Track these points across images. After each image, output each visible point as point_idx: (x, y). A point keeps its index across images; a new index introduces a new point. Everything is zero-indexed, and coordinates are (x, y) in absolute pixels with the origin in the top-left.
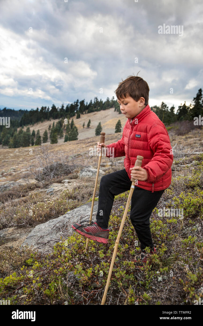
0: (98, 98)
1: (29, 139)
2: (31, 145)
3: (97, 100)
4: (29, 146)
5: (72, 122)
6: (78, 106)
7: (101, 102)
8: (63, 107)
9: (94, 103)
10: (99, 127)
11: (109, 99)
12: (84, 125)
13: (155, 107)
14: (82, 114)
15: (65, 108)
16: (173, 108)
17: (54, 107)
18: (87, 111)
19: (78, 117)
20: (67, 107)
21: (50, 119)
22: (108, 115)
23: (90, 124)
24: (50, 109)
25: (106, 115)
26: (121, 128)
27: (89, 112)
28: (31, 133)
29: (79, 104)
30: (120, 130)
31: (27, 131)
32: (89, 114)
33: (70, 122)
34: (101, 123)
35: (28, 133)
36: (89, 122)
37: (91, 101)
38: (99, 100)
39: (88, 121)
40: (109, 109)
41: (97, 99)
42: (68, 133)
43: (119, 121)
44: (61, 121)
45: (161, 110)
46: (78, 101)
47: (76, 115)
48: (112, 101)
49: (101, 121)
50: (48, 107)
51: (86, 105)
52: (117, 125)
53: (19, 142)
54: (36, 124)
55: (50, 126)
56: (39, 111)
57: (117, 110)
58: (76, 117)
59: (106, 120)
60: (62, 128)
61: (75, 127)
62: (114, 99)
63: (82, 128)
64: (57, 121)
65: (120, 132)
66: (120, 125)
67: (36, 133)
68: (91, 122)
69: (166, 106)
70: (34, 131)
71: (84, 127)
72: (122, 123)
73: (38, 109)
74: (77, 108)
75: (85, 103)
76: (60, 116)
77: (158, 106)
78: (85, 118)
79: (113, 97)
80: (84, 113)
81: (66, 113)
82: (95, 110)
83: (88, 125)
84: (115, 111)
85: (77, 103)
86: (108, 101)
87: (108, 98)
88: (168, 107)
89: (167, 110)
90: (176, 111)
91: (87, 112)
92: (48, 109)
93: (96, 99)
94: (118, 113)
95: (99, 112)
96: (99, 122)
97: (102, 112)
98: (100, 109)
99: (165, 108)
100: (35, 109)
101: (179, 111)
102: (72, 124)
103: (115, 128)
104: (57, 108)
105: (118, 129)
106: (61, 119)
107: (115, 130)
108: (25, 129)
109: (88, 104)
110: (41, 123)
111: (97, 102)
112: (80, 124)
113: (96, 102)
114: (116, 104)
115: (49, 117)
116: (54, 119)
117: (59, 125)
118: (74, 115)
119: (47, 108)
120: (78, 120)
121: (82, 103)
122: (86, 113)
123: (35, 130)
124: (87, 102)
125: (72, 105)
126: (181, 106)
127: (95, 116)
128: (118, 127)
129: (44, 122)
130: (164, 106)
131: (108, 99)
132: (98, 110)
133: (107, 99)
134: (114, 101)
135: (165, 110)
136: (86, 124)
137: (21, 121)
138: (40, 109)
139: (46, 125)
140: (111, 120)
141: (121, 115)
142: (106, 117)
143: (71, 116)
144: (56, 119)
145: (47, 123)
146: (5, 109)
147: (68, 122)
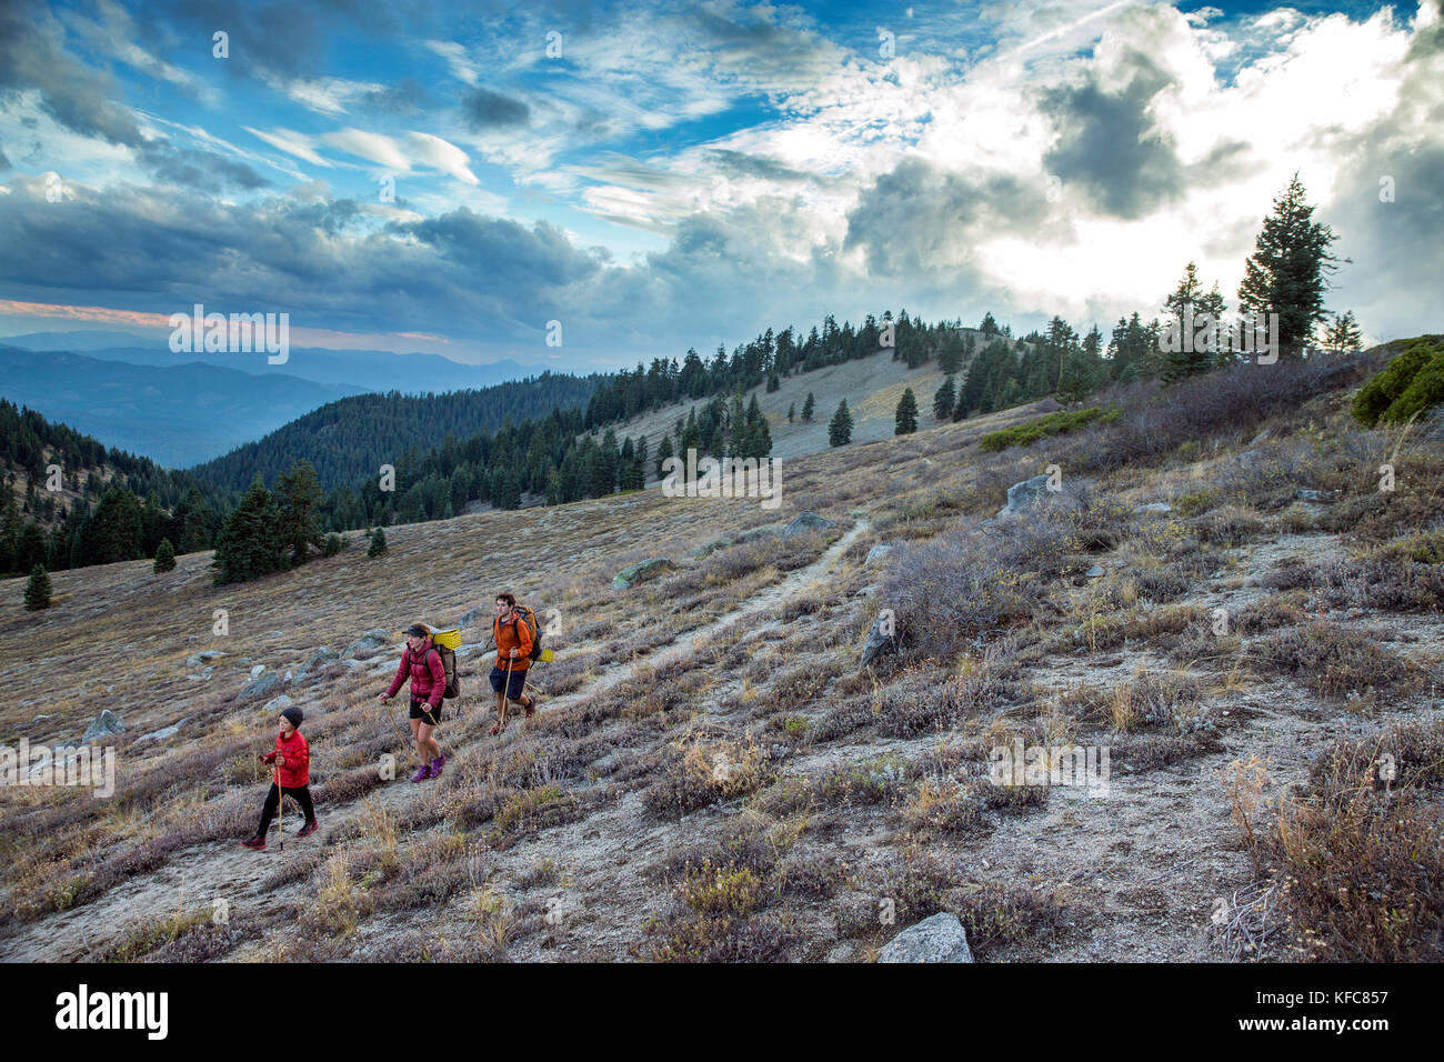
0: (836, 320)
1: (613, 469)
2: (617, 488)
3: (833, 328)
4: (612, 492)
5: (753, 404)
6: (771, 350)
7: (848, 332)
8: (722, 355)
9: (825, 336)
10: (842, 418)
11: (872, 321)
12: (791, 415)
13: (1033, 338)
14: (786, 374)
15: (728, 360)
16: (1094, 338)
17: (693, 361)
18: (801, 365)
19: (774, 386)
20: (736, 357)
21: (682, 398)
22: (873, 375)
23: (814, 408)
24: (682, 365)
25: (866, 374)
26: (916, 418)
27: (807, 369)
28: (621, 448)
29: (773, 343)
30: (914, 422)
31: (606, 444)
32: (808, 375)
33: (746, 406)
34: (848, 403)
35: (610, 450)
36: (810, 402)
37: (814, 330)
38: (841, 327)
39: (806, 398)
41: (832, 322)
42: (739, 443)
43: (908, 391)
44: (715, 402)
45: (1053, 345)
46: (770, 332)
47: (766, 379)
48: (884, 326)
49: (849, 397)
50: (675, 361)
51: (796, 344)
52: (900, 406)
53: (580, 482)
54: (637, 417)
55: (680, 423)
56: (646, 373)
57: (900, 356)
58: (764, 386)
59: (868, 392)
60: (718, 429)
61: (763, 422)
62: (889, 319)
63: (787, 422)
64: (701, 404)
65: (914, 429)
66: (913, 406)
67: (635, 448)
68: (816, 402)
69: (1068, 332)
70: (628, 441)
71: (791, 421)
72: (918, 400)
73: (641, 368)
74: (769, 357)
75: (795, 341)
76: (712, 387)
77: (1040, 334)
78: (795, 387)
79: (889, 313)
80: (792, 371)
81: (733, 377)
82: (828, 359)
83: (807, 414)
84: (894, 361)
85: (768, 340)
86: (870, 326)
87: (870, 317)
88: (1076, 338)
89: (1074, 345)
90: (1104, 351)
91: (800, 368)
92: (673, 366)
93: (829, 325)
94: (907, 364)
95: (841, 367)
96: (842, 399)
97: (852, 365)
98: (846, 356)
99: (1065, 340)
100: (632, 369)
101: (1116, 348)
102: (753, 413)
103: (894, 416)
104: (702, 361)
105: (905, 420)
106: (715, 397)
107: (895, 426)
108: (599, 440)
109: (806, 340)
110: (651, 413)
111: (835, 332)
112: (780, 410)
113: (829, 333)
115: (680, 392)
116: (695, 399)
117: (709, 418)
118: (758, 382)
119: (671, 362)
120: (772, 395)
121: (785, 337)
122: (797, 372)
123: (633, 438)
124: (801, 336)
125: (750, 348)
126: (1123, 330)
127: (828, 379)
128: (906, 413)
129: (662, 410)
130: (1061, 333)
132: (837, 361)
133: (868, 322)
135: (1065, 348)
136: (800, 409)
137: (590, 412)
138: (648, 367)
139: (668, 419)
140: (882, 392)
141: (916, 371)
142: (865, 381)
143: (750, 386)
144: (703, 396)
145: (673, 412)
146: (546, 377)
147: (740, 405)
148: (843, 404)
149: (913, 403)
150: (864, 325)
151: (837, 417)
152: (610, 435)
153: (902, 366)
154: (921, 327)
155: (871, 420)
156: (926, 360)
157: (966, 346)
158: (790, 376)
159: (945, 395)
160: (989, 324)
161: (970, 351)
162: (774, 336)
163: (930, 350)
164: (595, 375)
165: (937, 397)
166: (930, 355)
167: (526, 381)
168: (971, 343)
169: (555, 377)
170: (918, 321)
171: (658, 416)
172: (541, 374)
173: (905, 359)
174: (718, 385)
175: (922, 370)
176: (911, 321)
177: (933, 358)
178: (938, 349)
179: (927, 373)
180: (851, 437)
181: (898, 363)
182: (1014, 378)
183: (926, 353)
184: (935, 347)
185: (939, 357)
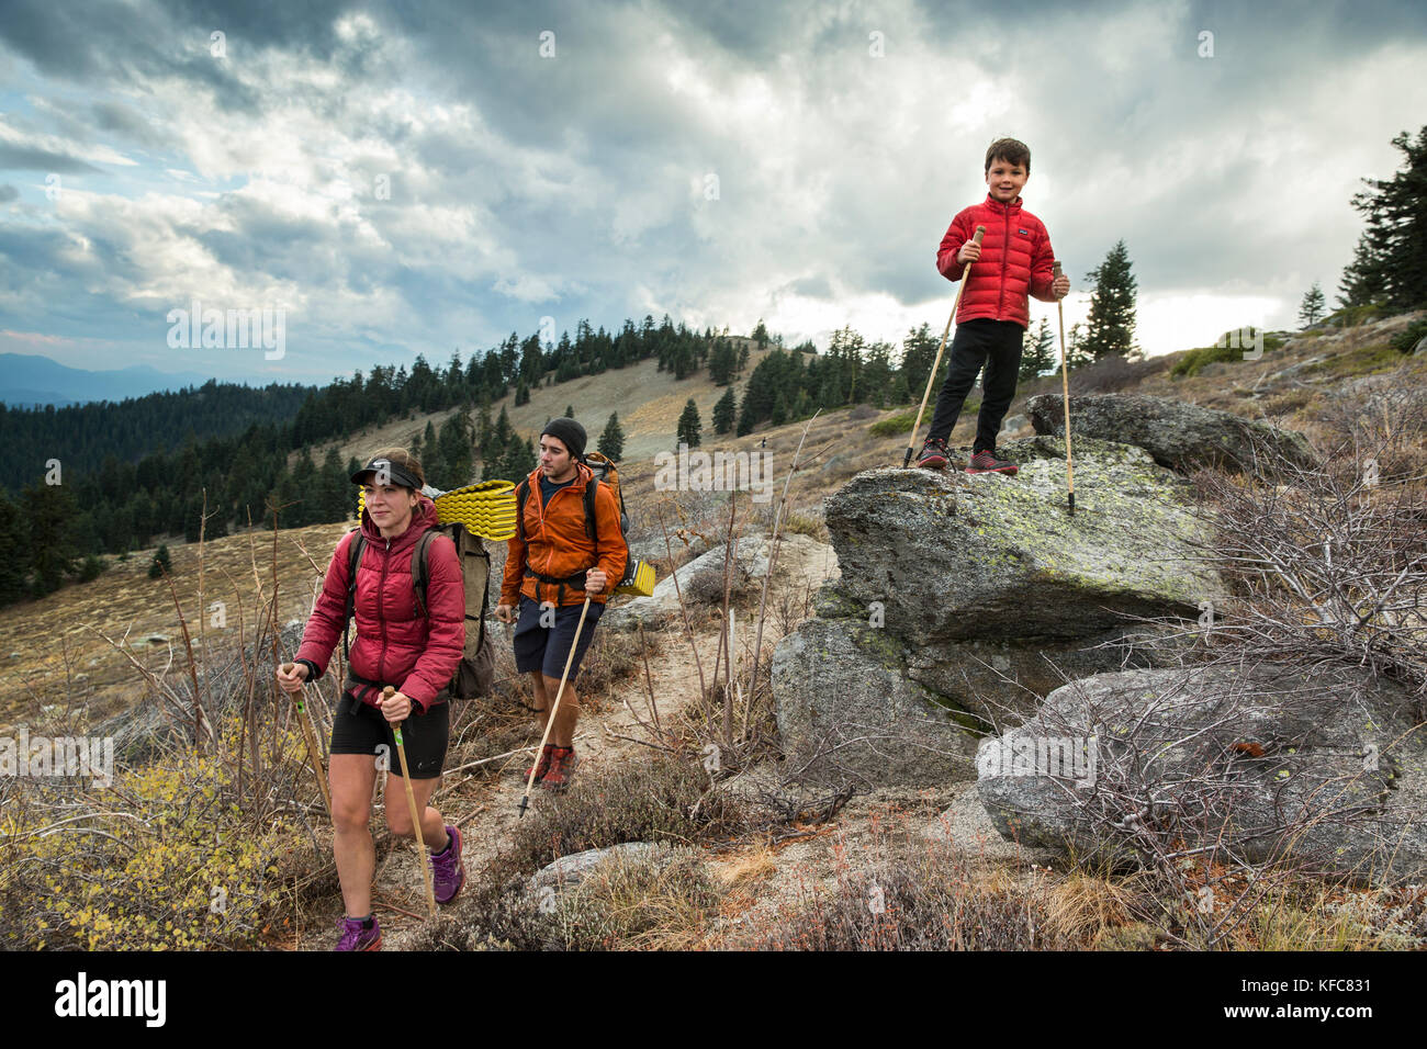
0: (591, 325)
3: (587, 333)
5: (503, 418)
6: (515, 356)
7: (604, 338)
8: (457, 363)
9: (578, 342)
10: (612, 433)
11: (632, 326)
14: (537, 386)
15: (464, 369)
17: (421, 368)
18: (553, 375)
19: (523, 399)
20: (473, 365)
21: (411, 412)
22: (637, 387)
24: (409, 374)
25: (630, 385)
26: (699, 432)
27: (560, 380)
28: (346, 467)
29: (518, 350)
30: (698, 435)
31: (330, 465)
32: (562, 387)
33: (494, 421)
34: (618, 417)
37: (565, 337)
38: (596, 332)
40: (637, 364)
41: (586, 326)
42: (493, 461)
43: (691, 403)
44: (459, 416)
46: (514, 337)
47: (513, 391)
48: (646, 332)
49: (619, 408)
50: (402, 369)
51: (545, 352)
52: (682, 419)
54: (359, 434)
55: (415, 441)
56: (362, 383)
57: (666, 366)
58: (512, 398)
59: (631, 406)
62: (650, 324)
64: (438, 418)
65: (699, 442)
66: (696, 419)
69: (858, 341)
72: (700, 412)
73: (359, 377)
74: (513, 366)
75: (543, 347)
76: (450, 398)
78: (548, 401)
79: (649, 318)
80: (543, 381)
81: (472, 387)
82: (584, 368)
84: (661, 369)
85: (511, 346)
86: (630, 334)
87: (628, 322)
90: (896, 361)
91: (553, 379)
92: (400, 374)
93: (583, 330)
94: (674, 376)
95: (600, 378)
96: (611, 412)
97: (611, 376)
98: (604, 365)
100: (349, 378)
102: (504, 426)
103: (674, 430)
104: (433, 368)
105: (689, 431)
106: (456, 410)
108: (319, 458)
109: (556, 347)
110: (375, 429)
111: (589, 338)
113: (583, 339)
114: (662, 345)
115: (408, 406)
116: (430, 413)
117: (454, 434)
118: (504, 394)
119: (398, 370)
120: (521, 409)
122: (548, 384)
123: (359, 459)
125: (491, 355)
127: (586, 391)
128: (689, 426)
132: (594, 371)
134: (653, 331)
138: (367, 376)
140: (648, 405)
141: (685, 382)
142: (628, 392)
143: (495, 398)
144: (437, 410)
145: (403, 428)
146: (210, 387)
147: (486, 419)
148: (614, 418)
149: (696, 416)
150: (622, 332)
151: (607, 431)
152: (333, 456)
153: (666, 378)
154: (685, 334)
155: (639, 436)
156: (694, 370)
157: (738, 355)
158: (541, 388)
159: (724, 408)
160: (760, 334)
161: (743, 361)
162: (520, 341)
163: (700, 359)
164: (275, 385)
165: (716, 410)
166: (700, 365)
167: (183, 391)
168: (745, 352)
169: (222, 386)
170: (682, 327)
171: (384, 432)
172: (203, 382)
173: (671, 370)
174: (457, 398)
175: (692, 381)
176: (675, 327)
177: (703, 368)
178: (708, 359)
179: (697, 385)
180: (622, 455)
181: (664, 373)
182: (804, 388)
183: (696, 362)
184: (704, 355)
185: (710, 367)
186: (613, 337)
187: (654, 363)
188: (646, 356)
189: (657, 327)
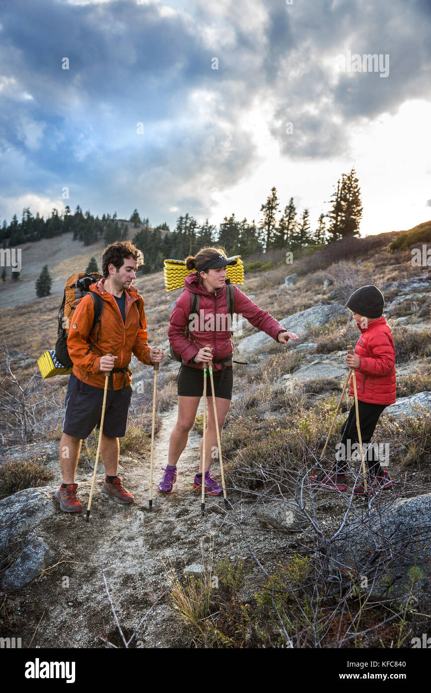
0: (31, 211)
3: (28, 216)
7: (42, 220)
9: (23, 221)
10: (44, 278)
11: (57, 213)
12: (4, 276)
18: (7, 242)
22: (60, 250)
25: (55, 249)
27: (12, 245)
34: (48, 268)
37: (15, 218)
38: (34, 216)
40: (61, 236)
41: (28, 213)
43: (92, 260)
48: (66, 216)
49: (47, 263)
57: (78, 237)
59: (56, 261)
62: (68, 212)
63: (1, 281)
71: (4, 280)
79: (68, 207)
82: (27, 238)
83: (16, 275)
84: (75, 239)
86: (56, 217)
87: (55, 210)
91: (7, 244)
93: (26, 214)
94: (83, 243)
95: (37, 244)
96: (44, 264)
97: (45, 243)
98: (40, 236)
101: (223, 235)
109: (9, 224)
111: (30, 219)
113: (26, 220)
114: (76, 225)
122: (5, 247)
126: (226, 224)
131: (55, 214)
132: (34, 239)
133: (53, 213)
134: (70, 216)
136: (10, 271)
140: (67, 261)
141: (90, 247)
142: (55, 253)
148: (45, 269)
149: (96, 268)
150: (51, 216)
151: (41, 277)
153: (79, 244)
154: (90, 218)
155: (61, 279)
156: (96, 240)
157: (122, 231)
160: (135, 218)
163: (99, 233)
166: (99, 237)
168: (126, 229)
170: (88, 214)
173: (81, 239)
175: (94, 246)
176: (84, 213)
177: (100, 239)
178: (104, 233)
179: (97, 249)
180: (51, 291)
181: (77, 241)
182: (162, 252)
183: (96, 235)
184: (102, 231)
185: (105, 238)
186: (45, 220)
187: (70, 236)
188: (66, 230)
189: (73, 213)
